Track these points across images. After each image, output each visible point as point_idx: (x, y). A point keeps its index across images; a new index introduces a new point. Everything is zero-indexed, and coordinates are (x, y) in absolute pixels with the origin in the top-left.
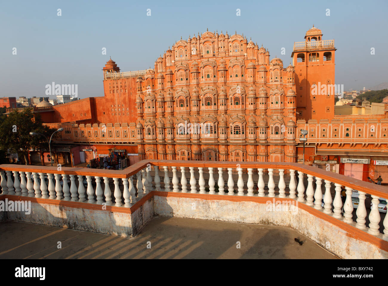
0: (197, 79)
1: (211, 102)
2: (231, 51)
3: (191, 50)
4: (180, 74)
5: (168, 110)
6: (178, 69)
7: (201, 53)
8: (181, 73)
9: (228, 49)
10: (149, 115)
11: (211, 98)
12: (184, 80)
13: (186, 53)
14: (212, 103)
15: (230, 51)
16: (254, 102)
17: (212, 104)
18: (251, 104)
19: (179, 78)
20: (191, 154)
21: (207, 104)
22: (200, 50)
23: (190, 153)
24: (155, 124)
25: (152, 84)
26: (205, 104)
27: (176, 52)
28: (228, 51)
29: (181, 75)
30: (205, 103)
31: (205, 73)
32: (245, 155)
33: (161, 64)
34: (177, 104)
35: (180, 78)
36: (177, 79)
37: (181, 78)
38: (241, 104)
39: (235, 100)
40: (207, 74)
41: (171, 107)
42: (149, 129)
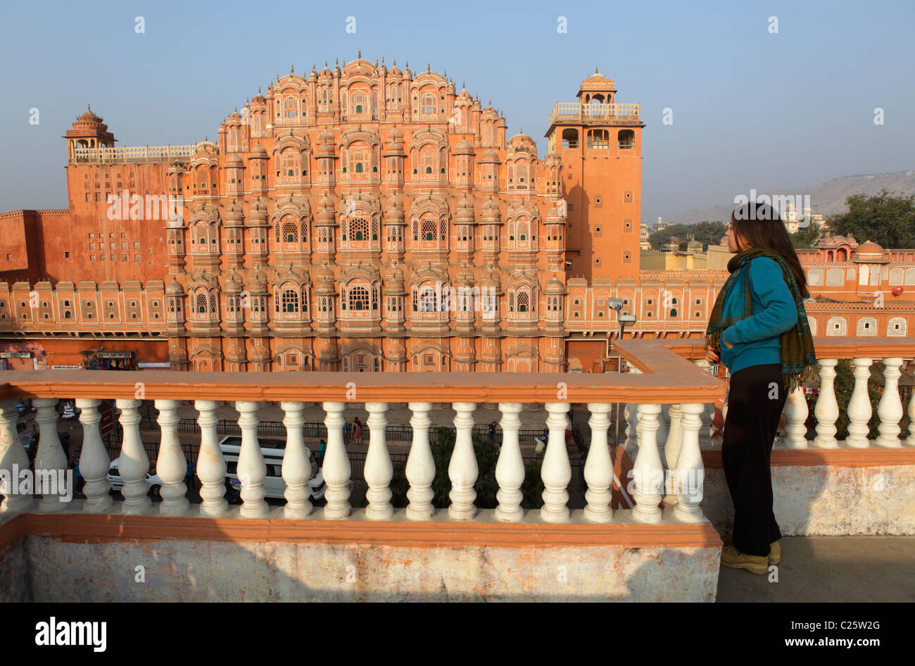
0: (331, 173)
1: (365, 232)
2: (416, 111)
3: (316, 101)
4: (287, 159)
5: (254, 249)
6: (283, 146)
7: (342, 109)
8: (289, 157)
9: (410, 106)
10: (200, 260)
11: (365, 221)
12: (297, 174)
13: (304, 108)
14: (368, 234)
15: (413, 111)
16: (469, 234)
17: (368, 237)
18: (462, 239)
19: (285, 170)
20: (313, 360)
21: (355, 237)
22: (340, 103)
23: (310, 357)
24: (218, 284)
25: (211, 183)
26: (351, 237)
27: (278, 102)
28: (410, 109)
29: (289, 161)
30: (351, 234)
31: (352, 159)
32: (447, 361)
33: (236, 131)
34: (278, 234)
35: (288, 169)
36: (278, 172)
37: (291, 168)
38: (438, 237)
39: (424, 229)
40: (355, 162)
41: (263, 241)
42: (201, 299)
